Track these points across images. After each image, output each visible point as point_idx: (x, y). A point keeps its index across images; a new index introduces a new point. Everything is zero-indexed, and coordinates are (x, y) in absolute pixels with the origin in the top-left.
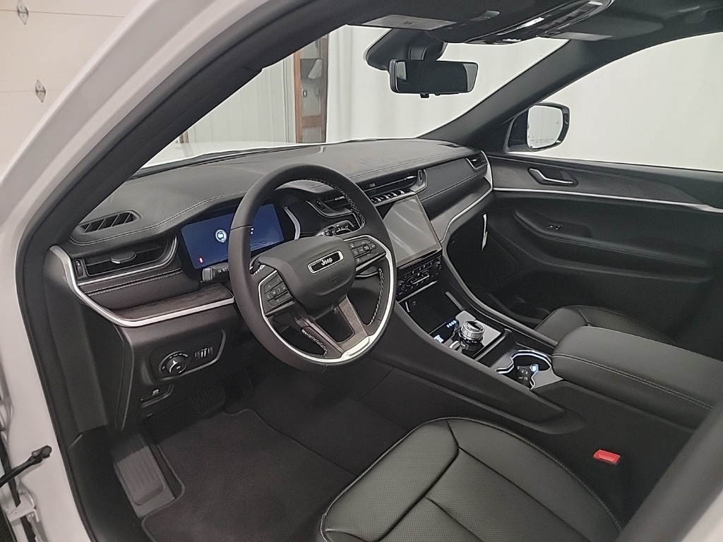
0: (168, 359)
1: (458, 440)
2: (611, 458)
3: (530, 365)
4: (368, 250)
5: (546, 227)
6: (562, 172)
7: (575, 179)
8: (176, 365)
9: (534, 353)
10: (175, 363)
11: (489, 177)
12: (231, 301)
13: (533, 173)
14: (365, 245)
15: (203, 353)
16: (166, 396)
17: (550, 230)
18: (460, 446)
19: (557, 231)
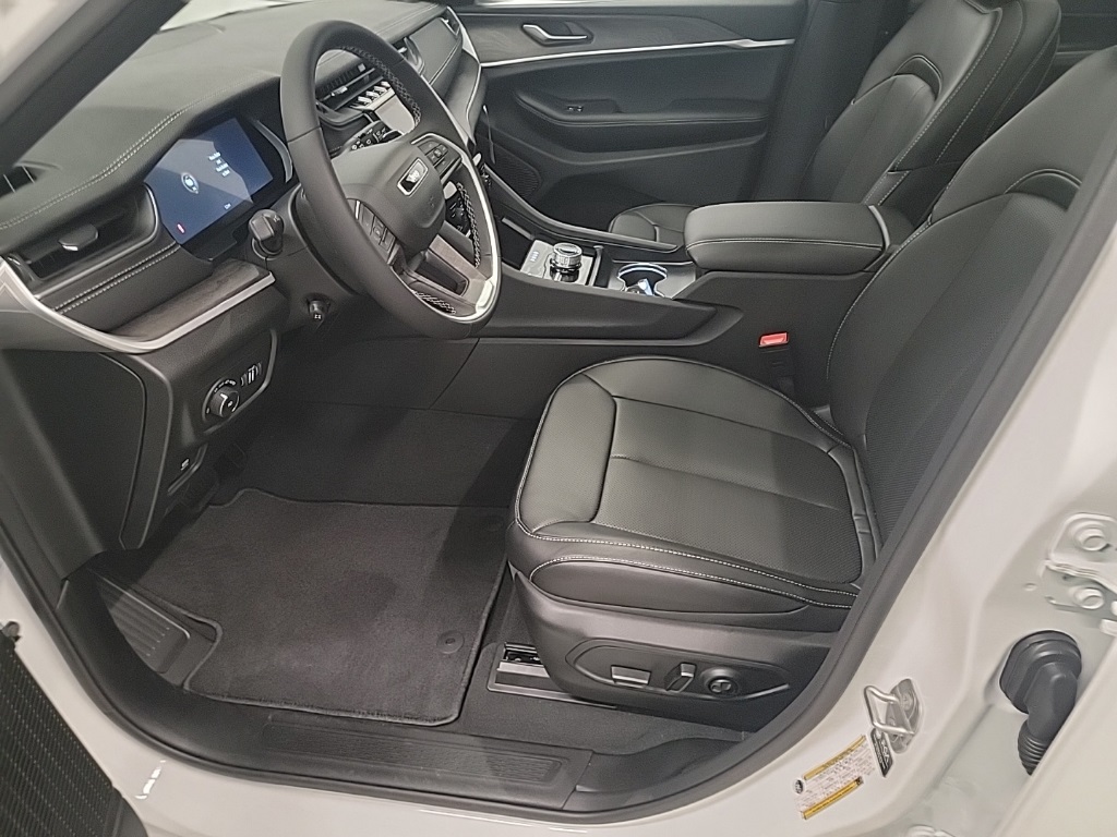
0: (213, 393)
1: (607, 389)
2: (780, 339)
3: (636, 283)
4: (441, 156)
5: (564, 110)
6: (568, 23)
7: (588, 31)
8: (227, 402)
9: (642, 266)
10: (225, 397)
11: (469, 47)
12: (270, 279)
13: (528, 30)
14: (435, 149)
15: (251, 376)
16: (196, 468)
17: (570, 113)
18: (614, 394)
19: (579, 114)
